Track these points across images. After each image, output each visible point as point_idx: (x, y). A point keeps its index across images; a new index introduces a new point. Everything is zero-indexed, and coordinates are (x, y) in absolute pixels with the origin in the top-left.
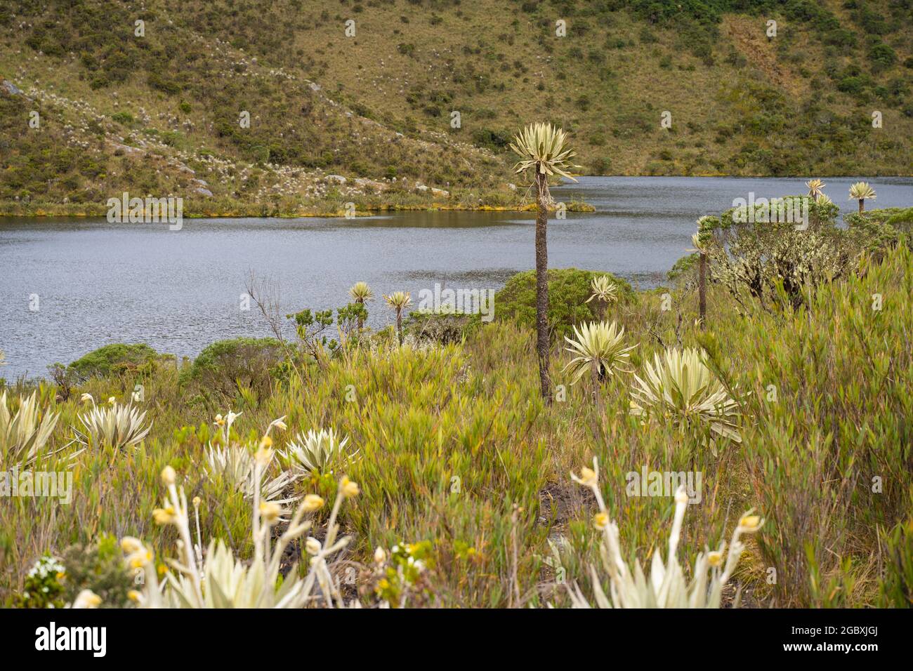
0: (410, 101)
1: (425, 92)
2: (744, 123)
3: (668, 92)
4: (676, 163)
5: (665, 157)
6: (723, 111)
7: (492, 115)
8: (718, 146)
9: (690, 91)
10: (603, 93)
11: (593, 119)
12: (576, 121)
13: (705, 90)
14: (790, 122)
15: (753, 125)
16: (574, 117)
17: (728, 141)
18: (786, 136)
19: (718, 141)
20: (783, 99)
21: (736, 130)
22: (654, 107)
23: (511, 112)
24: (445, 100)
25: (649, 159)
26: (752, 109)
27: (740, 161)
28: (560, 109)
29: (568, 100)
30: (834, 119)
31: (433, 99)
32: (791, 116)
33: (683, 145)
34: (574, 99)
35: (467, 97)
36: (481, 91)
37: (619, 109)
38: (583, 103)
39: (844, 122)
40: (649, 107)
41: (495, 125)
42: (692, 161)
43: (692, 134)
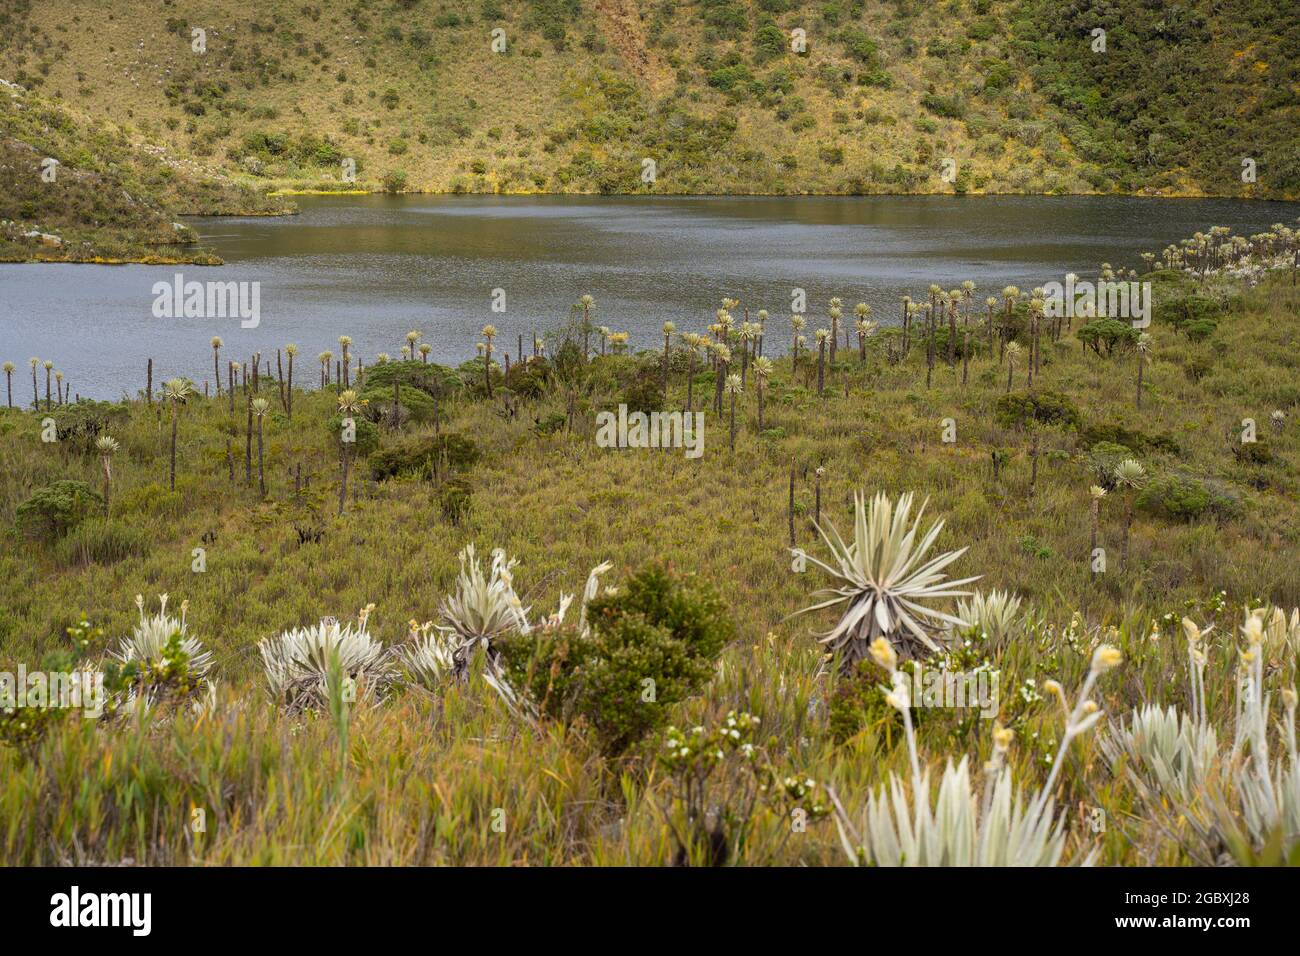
0: (169, 95)
1: (190, 83)
2: (581, 126)
3: (500, 86)
4: (488, 177)
5: (478, 169)
6: (563, 110)
7: (271, 115)
8: (546, 155)
9: (529, 83)
10: (419, 85)
11: (400, 120)
12: (377, 123)
13: (547, 83)
14: (636, 126)
15: (591, 129)
16: (374, 118)
17: (559, 148)
18: (628, 144)
19: (547, 149)
20: (639, 97)
21: (571, 135)
22: (480, 103)
23: (298, 110)
24: (215, 94)
25: (457, 172)
26: (598, 107)
27: (565, 176)
28: (361, 107)
29: (373, 95)
30: (688, 123)
31: (199, 93)
32: (642, 119)
33: (502, 154)
34: (382, 93)
35: (244, 89)
36: (265, 82)
37: (436, 108)
38: (391, 100)
39: (702, 125)
40: (473, 105)
41: (275, 126)
42: (508, 175)
43: (518, 139)
